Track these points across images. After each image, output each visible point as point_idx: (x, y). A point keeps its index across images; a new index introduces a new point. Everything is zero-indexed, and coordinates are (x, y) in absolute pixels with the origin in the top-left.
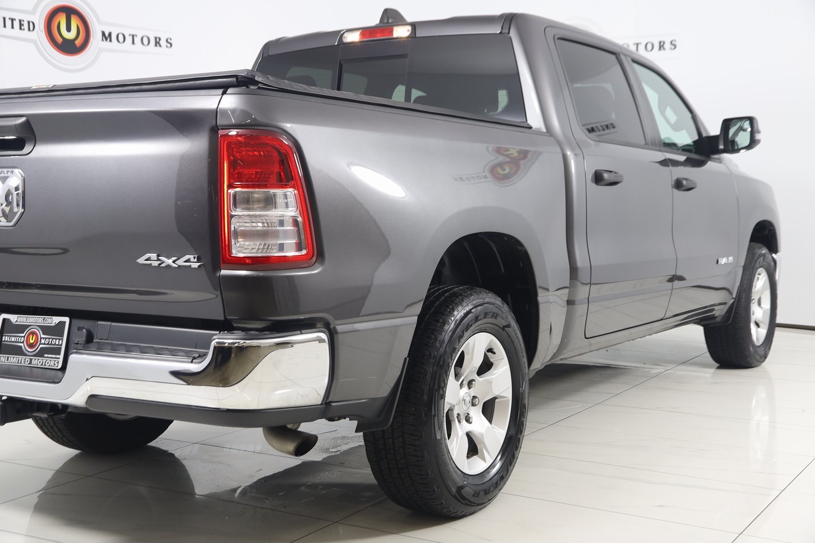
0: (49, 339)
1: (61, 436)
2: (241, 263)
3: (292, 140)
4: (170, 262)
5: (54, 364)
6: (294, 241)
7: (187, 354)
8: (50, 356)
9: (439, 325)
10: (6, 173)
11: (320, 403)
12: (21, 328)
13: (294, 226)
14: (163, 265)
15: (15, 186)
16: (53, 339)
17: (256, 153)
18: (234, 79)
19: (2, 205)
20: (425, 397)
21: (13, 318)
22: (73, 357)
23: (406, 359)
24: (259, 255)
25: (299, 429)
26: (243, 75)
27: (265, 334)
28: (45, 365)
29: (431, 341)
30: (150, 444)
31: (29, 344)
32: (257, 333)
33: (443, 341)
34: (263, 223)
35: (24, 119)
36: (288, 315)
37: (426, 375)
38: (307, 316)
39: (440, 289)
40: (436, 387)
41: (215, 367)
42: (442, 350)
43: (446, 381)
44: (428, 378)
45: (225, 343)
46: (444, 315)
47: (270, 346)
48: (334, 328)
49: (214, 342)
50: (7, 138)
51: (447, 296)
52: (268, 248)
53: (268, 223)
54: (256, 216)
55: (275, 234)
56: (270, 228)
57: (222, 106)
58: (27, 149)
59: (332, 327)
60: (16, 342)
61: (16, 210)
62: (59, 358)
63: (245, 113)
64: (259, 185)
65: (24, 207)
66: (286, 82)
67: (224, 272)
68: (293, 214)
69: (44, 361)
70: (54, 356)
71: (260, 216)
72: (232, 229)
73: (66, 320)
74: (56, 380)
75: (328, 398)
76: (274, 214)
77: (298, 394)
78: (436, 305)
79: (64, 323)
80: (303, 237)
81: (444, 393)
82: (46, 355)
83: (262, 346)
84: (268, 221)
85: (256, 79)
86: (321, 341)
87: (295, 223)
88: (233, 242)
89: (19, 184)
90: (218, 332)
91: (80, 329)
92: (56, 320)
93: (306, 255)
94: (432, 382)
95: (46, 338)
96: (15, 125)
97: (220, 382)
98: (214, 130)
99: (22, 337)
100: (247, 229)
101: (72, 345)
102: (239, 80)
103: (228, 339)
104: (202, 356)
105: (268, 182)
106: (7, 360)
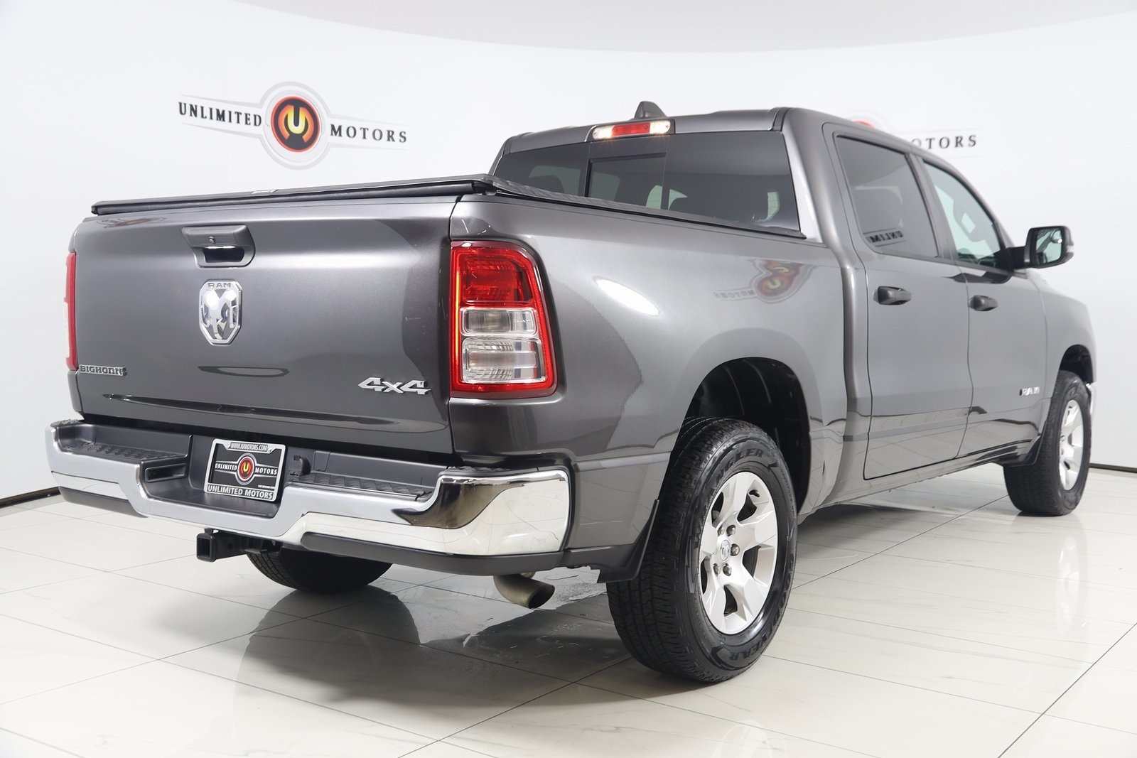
0: (264, 468)
1: (276, 572)
2: (472, 390)
3: (533, 253)
4: (394, 387)
5: (269, 496)
6: (532, 367)
7: (411, 491)
8: (264, 487)
9: (694, 463)
10: (223, 285)
11: (558, 549)
12: (235, 455)
13: (532, 350)
14: (387, 391)
15: (232, 300)
16: (268, 468)
17: (492, 267)
18: (470, 185)
19: (217, 320)
20: (678, 545)
21: (227, 444)
22: (288, 490)
23: (656, 501)
24: (493, 382)
25: (533, 578)
26: (479, 180)
27: (497, 471)
28: (259, 497)
29: (686, 481)
30: (370, 584)
31: (242, 473)
32: (489, 469)
33: (700, 481)
34: (498, 346)
35: (243, 228)
36: (523, 450)
37: (679, 520)
38: (545, 451)
39: (697, 422)
40: (690, 534)
41: (442, 505)
42: (698, 492)
43: (702, 527)
44: (682, 523)
45: (453, 480)
46: (701, 451)
47: (503, 485)
48: (576, 465)
49: (440, 479)
50: (225, 247)
51: (705, 430)
52: (502, 375)
53: (503, 346)
54: (489, 338)
55: (511, 359)
56: (506, 352)
57: (456, 215)
58: (246, 260)
59: (572, 464)
60: (229, 470)
61: (232, 326)
62: (273, 490)
63: (481, 223)
64: (494, 303)
65: (240, 323)
66: (528, 187)
67: (453, 400)
68: (531, 336)
69: (258, 492)
70: (268, 487)
71: (494, 338)
72: (464, 352)
73: (282, 447)
74: (270, 515)
75: (567, 543)
76: (510, 336)
77: (535, 538)
78: (691, 440)
79: (281, 450)
80: (542, 362)
81: (700, 540)
82: (260, 486)
83: (494, 484)
84: (504, 344)
85: (494, 185)
86: (562, 479)
87: (534, 346)
88: (464, 367)
89: (236, 299)
90: (445, 467)
91: (296, 458)
92: (272, 447)
93: (545, 382)
94: (685, 529)
95: (260, 467)
96: (234, 234)
97: (447, 522)
98: (446, 241)
99: (235, 465)
100: (480, 352)
101: (288, 476)
102: (475, 185)
103: (457, 476)
104: (428, 493)
105: (503, 299)
106: (220, 490)
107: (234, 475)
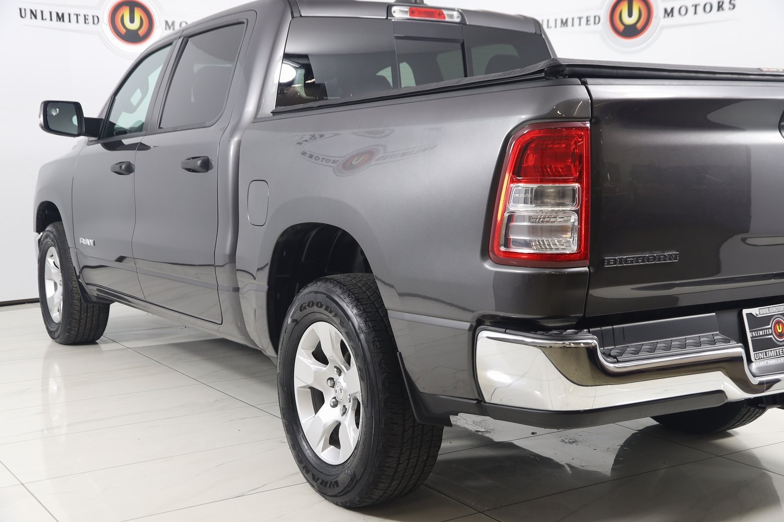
12: (766, 320)
31: (778, 334)
99: (769, 328)
106: (766, 355)
107: (771, 338)
